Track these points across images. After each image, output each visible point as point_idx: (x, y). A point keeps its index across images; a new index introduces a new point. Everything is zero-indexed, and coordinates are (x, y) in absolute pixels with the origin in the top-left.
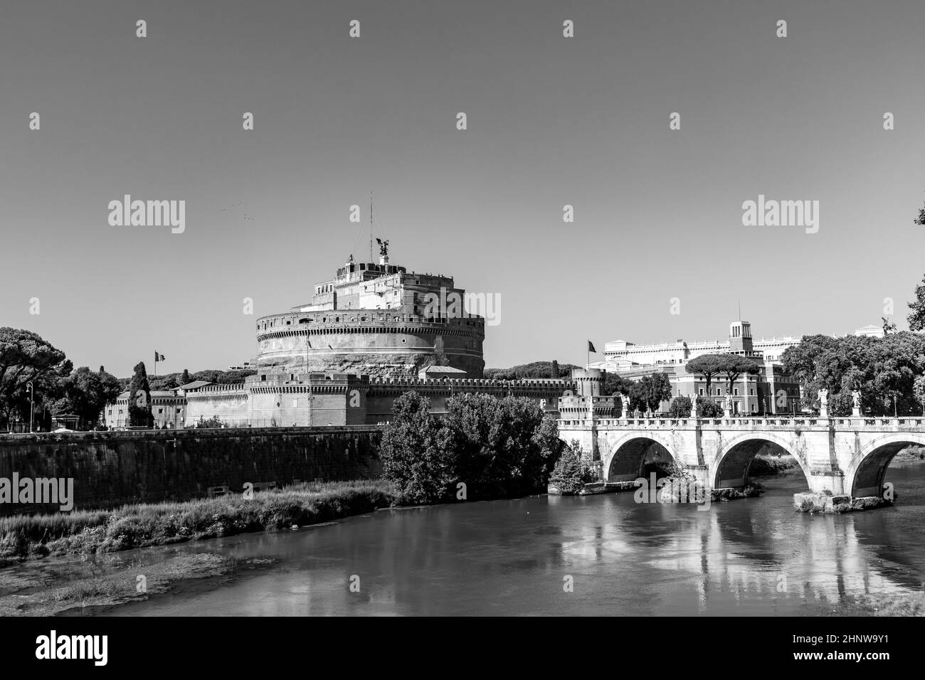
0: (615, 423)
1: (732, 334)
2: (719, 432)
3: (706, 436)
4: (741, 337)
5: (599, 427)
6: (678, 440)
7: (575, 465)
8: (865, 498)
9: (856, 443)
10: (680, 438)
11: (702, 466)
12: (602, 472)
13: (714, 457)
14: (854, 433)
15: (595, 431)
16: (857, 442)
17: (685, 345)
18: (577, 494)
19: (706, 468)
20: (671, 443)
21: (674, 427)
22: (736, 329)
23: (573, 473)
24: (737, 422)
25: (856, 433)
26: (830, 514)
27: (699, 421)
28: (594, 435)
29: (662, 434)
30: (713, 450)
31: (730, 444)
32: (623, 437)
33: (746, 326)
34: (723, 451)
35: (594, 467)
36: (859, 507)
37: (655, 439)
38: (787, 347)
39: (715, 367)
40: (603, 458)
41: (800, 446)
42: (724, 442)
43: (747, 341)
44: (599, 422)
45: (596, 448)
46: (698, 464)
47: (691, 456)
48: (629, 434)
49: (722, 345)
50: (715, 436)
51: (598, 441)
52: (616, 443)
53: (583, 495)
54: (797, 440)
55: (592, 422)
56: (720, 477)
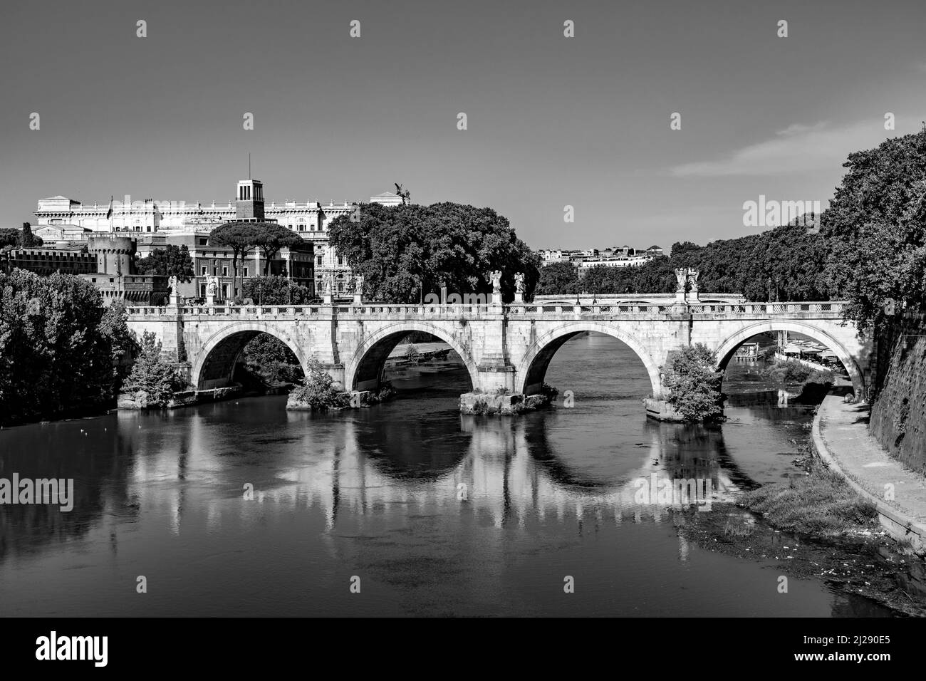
0: (196, 312)
1: (239, 196)
2: (361, 322)
3: (343, 327)
4: (252, 200)
5: (186, 316)
6: (304, 334)
7: (162, 367)
8: (534, 396)
9: (531, 334)
10: (306, 331)
11: (339, 366)
12: (189, 376)
13: (352, 353)
14: (530, 322)
15: (181, 323)
16: (533, 332)
17: (155, 207)
18: (165, 407)
19: (342, 367)
20: (294, 336)
21: (298, 316)
22: (244, 190)
23: (161, 379)
24: (385, 310)
25: (533, 322)
26: (507, 415)
27: (334, 309)
28: (179, 328)
29: (281, 325)
30: (351, 345)
31: (375, 337)
32: (222, 330)
33: (258, 186)
34: (365, 346)
35: (180, 370)
36: (531, 406)
37: (272, 331)
38: (336, 216)
39: (253, 238)
40: (191, 358)
41: (465, 338)
42: (367, 334)
43: (259, 206)
44: (186, 311)
45: (182, 344)
46: (333, 362)
47: (325, 352)
48: (232, 326)
49: (205, 209)
50: (353, 327)
51: (184, 335)
52: (211, 338)
53: (172, 408)
54: (461, 331)
55: (177, 310)
56: (358, 378)
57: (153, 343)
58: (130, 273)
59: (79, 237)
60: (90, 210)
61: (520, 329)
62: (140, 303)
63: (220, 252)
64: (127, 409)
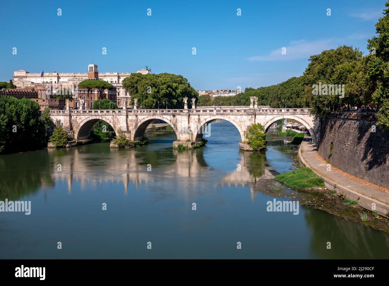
0: (76, 112)
1: (89, 70)
2: (136, 116)
3: (130, 118)
4: (94, 72)
5: (72, 114)
6: (116, 120)
7: (64, 132)
8: (199, 142)
9: (198, 120)
10: (117, 119)
11: (129, 132)
12: (74, 136)
13: (133, 127)
14: (198, 116)
15: (70, 116)
16: (199, 119)
17: (58, 74)
18: (65, 147)
19: (130, 132)
20: (112, 121)
21: (114, 114)
22: (91, 68)
23: (63, 137)
24: (145, 111)
25: (199, 115)
26: (190, 149)
27: (127, 111)
28: (70, 118)
29: (107, 117)
30: (133, 124)
31: (142, 121)
32: (86, 119)
33: (96, 67)
34: (138, 124)
35: (70, 133)
36: (198, 146)
37: (104, 119)
38: (125, 77)
39: (95, 86)
40: (75, 129)
41: (174, 121)
42: (139, 120)
43: (96, 74)
44: (72, 112)
46: (127, 130)
47: (124, 127)
48: (89, 117)
49: (76, 75)
50: (134, 118)
51: (72, 121)
52: (82, 122)
53: (68, 147)
54: (173, 119)
55: (69, 112)
56: (136, 136)
57: (60, 123)
58: (51, 98)
59: (29, 85)
60: (33, 75)
61: (194, 118)
62: (54, 109)
63: (82, 91)
64: (51, 148)
